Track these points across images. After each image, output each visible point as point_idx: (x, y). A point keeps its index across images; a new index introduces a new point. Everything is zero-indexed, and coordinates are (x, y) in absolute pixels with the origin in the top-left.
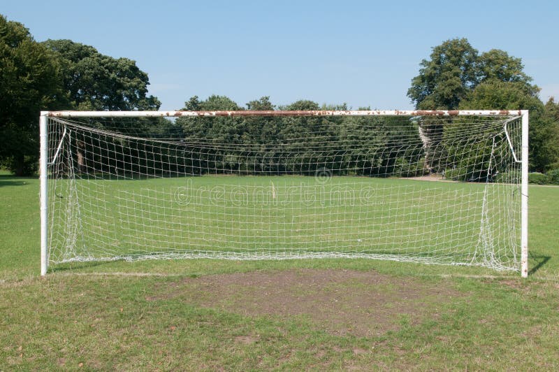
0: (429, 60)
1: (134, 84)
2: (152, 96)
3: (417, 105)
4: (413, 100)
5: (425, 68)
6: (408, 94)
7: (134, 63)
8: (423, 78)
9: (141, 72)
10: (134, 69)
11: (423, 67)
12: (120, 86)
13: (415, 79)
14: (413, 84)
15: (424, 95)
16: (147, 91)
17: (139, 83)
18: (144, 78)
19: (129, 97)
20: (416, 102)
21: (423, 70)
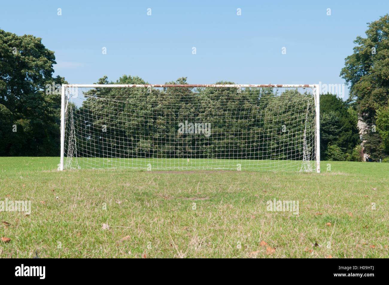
0: (365, 36)
1: (40, 63)
2: (59, 77)
3: (352, 86)
4: (347, 81)
5: (360, 46)
6: (342, 74)
7: (40, 41)
8: (358, 57)
9: (47, 50)
10: (40, 47)
11: (357, 45)
12: (24, 65)
13: (349, 57)
14: (347, 63)
15: (359, 76)
16: (53, 71)
17: (46, 62)
18: (51, 57)
19: (34, 78)
20: (350, 84)
21: (358, 48)
